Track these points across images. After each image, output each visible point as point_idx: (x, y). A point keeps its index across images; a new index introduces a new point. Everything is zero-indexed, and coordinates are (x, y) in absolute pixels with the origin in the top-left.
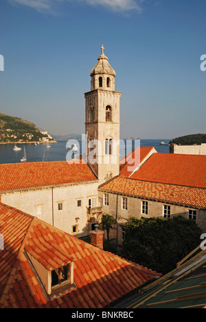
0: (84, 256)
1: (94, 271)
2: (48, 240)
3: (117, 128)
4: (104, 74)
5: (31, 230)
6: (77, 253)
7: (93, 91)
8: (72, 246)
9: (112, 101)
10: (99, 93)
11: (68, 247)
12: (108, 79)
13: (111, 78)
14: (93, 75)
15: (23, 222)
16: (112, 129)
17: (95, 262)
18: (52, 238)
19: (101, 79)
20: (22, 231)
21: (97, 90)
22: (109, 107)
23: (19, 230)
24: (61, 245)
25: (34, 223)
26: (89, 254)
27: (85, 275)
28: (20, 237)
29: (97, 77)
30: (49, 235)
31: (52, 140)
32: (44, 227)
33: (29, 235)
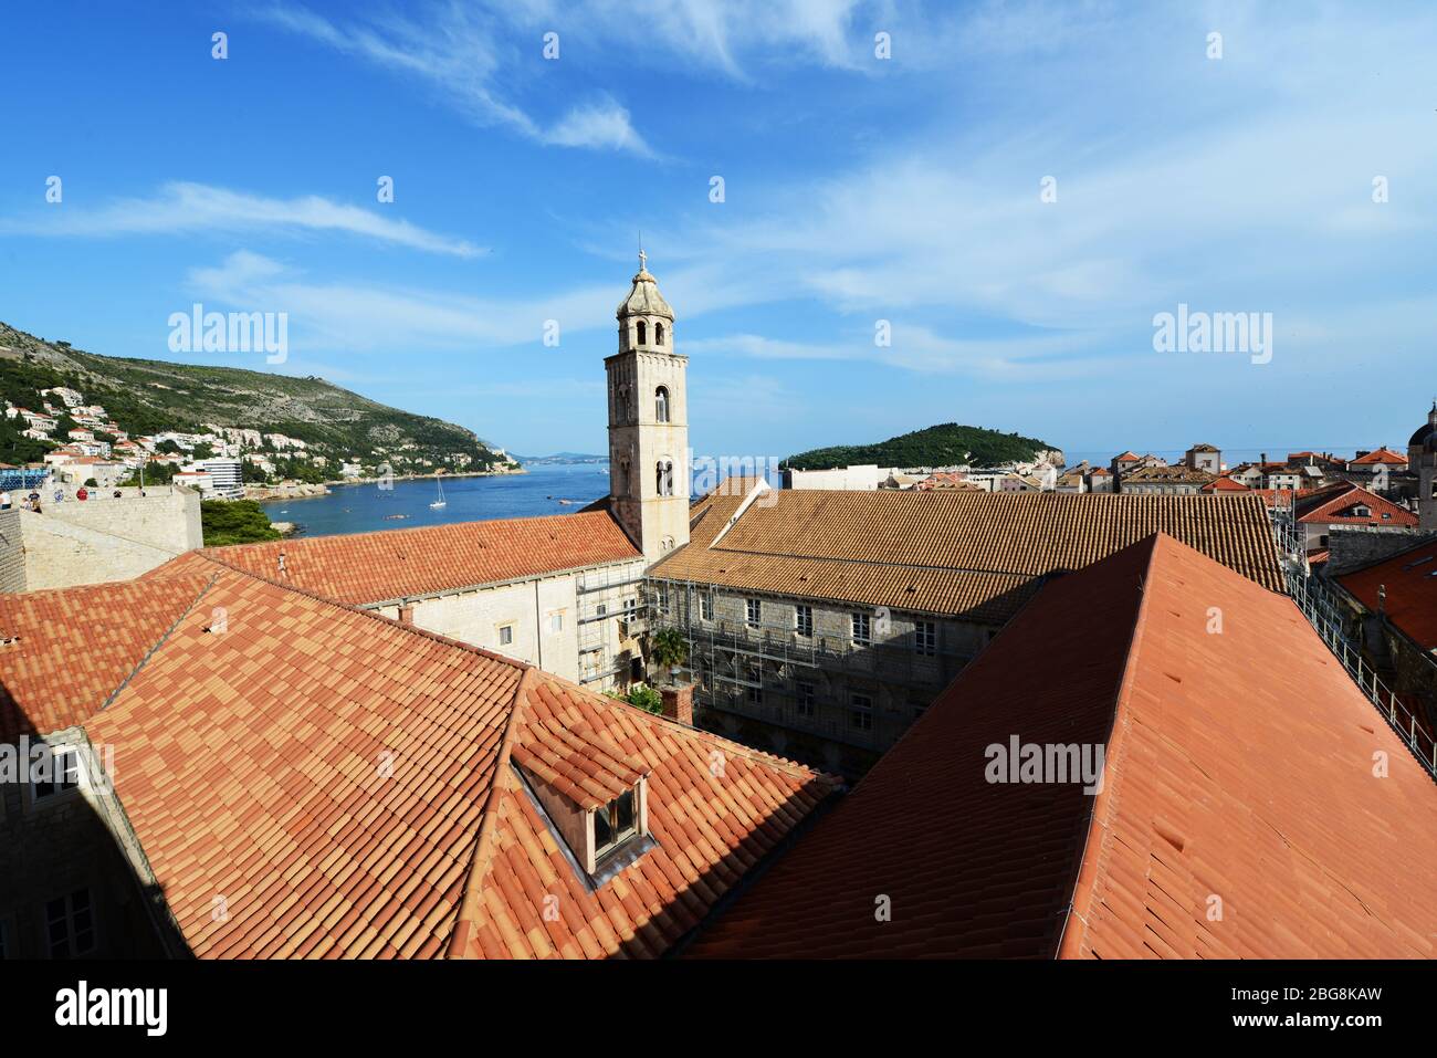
0: (665, 756)
1: (693, 792)
2: (569, 724)
3: (681, 435)
4: (648, 314)
5: (523, 701)
6: (647, 751)
7: (625, 354)
8: (632, 732)
9: (669, 377)
10: (639, 359)
11: (622, 737)
12: (659, 326)
13: (665, 324)
14: (623, 315)
15: (498, 683)
16: (670, 439)
17: (691, 770)
18: (579, 718)
19: (641, 327)
20: (498, 708)
21: (634, 351)
22: (661, 390)
23: (490, 704)
24: (604, 733)
25: (529, 683)
26: (675, 750)
27: (673, 806)
28: (495, 724)
29: (633, 322)
30: (572, 710)
31: (518, 466)
32: (557, 691)
33: (518, 718)
